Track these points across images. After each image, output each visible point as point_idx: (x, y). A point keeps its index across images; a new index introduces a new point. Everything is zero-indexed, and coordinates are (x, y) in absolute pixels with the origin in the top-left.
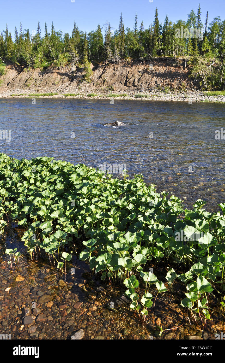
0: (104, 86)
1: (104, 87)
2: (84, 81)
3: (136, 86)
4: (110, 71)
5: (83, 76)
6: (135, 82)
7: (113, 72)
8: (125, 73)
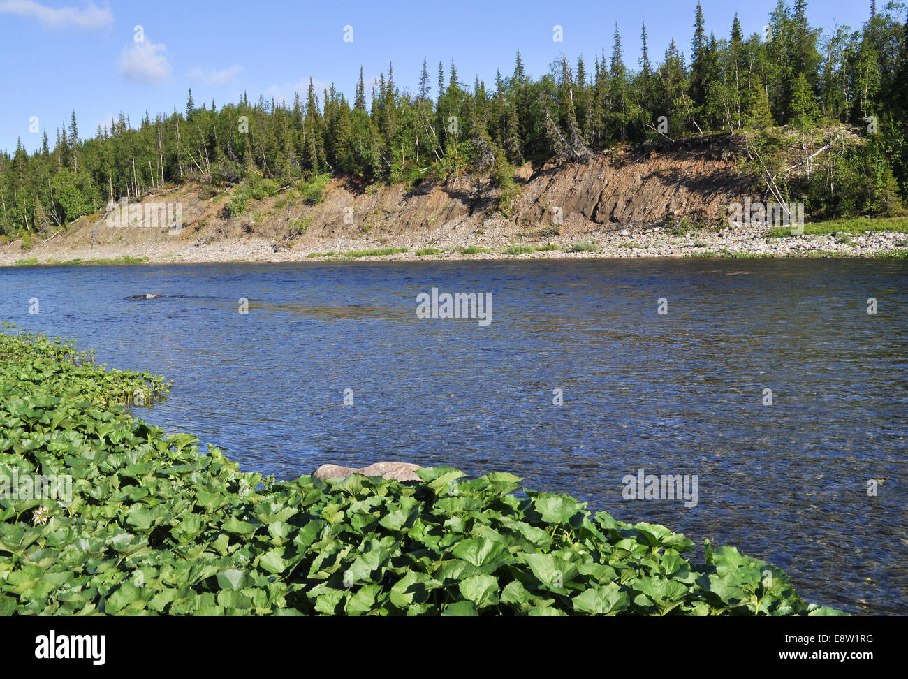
0: (542, 223)
1: (540, 227)
2: (496, 214)
3: (617, 221)
4: (565, 182)
5: (498, 201)
6: (615, 210)
7: (572, 184)
8: (598, 187)
